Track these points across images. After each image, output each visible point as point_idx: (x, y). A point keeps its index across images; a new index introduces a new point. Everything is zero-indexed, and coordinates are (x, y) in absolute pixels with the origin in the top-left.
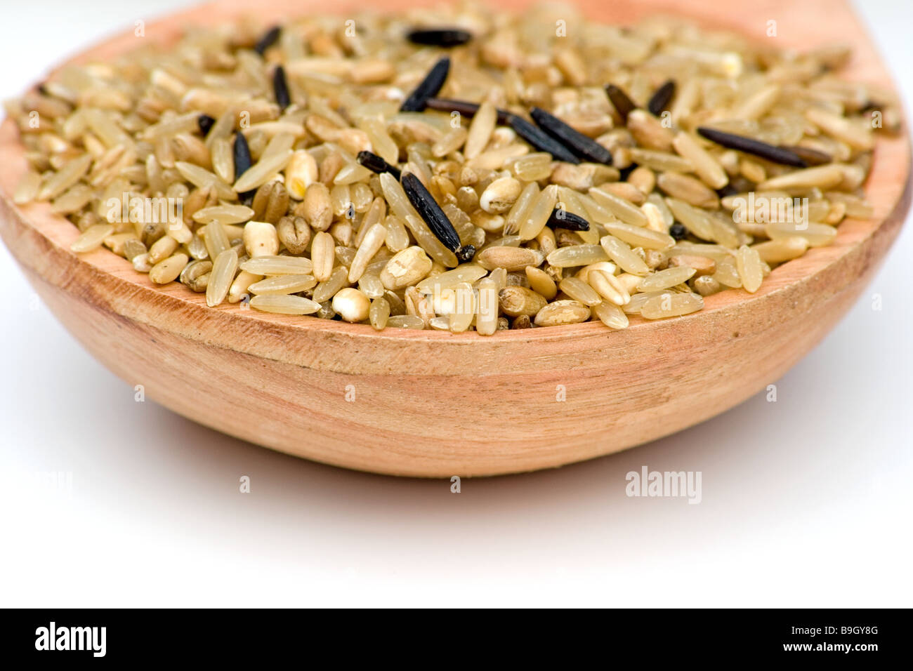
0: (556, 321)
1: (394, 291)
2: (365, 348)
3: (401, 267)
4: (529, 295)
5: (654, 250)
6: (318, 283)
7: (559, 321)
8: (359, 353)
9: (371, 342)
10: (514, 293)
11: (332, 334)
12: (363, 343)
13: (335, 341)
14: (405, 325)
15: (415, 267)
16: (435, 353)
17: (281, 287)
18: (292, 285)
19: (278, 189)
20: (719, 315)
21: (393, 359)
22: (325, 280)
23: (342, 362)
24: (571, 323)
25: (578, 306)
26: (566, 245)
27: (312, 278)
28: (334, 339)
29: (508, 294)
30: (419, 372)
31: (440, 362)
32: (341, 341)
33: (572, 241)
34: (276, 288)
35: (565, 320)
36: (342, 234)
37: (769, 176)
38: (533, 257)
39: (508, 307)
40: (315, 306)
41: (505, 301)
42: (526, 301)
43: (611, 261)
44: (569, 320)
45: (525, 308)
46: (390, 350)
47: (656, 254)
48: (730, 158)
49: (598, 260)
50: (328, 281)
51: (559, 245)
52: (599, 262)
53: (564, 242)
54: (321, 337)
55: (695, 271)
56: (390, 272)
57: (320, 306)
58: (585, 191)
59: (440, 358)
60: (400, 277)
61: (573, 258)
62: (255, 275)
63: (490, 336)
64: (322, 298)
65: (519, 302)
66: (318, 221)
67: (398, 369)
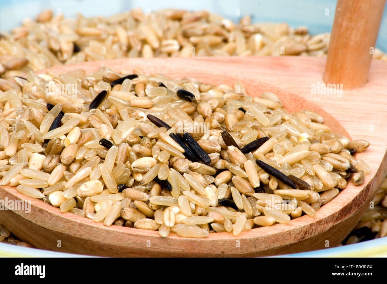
0: (141, 227)
1: (81, 197)
2: (54, 219)
3: (86, 187)
4: (135, 213)
5: (201, 207)
6: (49, 186)
7: (143, 227)
8: (51, 221)
9: (56, 217)
10: (128, 210)
11: (42, 209)
12: (53, 216)
13: (43, 213)
14: (76, 213)
15: (92, 189)
16: (81, 228)
17: (31, 184)
18: (36, 184)
19: (57, 142)
20: (214, 242)
21: (64, 226)
22: (51, 185)
23: (44, 223)
24: (148, 229)
25: (153, 223)
26: (163, 195)
27: (46, 183)
28: (42, 212)
29: (125, 210)
30: (74, 235)
31: (83, 233)
32: (45, 213)
33: (166, 194)
34: (29, 184)
35: (146, 228)
36: (73, 168)
37: (278, 188)
38: (144, 197)
39: (123, 216)
40: (42, 196)
41: (123, 213)
42: (132, 215)
43: (179, 207)
44: (147, 228)
45: (131, 218)
46: (63, 222)
47: (201, 209)
48: (265, 176)
49: (174, 205)
50: (53, 186)
51: (160, 194)
52: (175, 206)
53: (162, 194)
54: (38, 210)
55: (213, 220)
56: (80, 189)
57: (44, 196)
58: (182, 174)
59: (84, 231)
60: (84, 192)
61: (161, 201)
62: (25, 176)
63: (108, 226)
64: (46, 193)
65: (129, 215)
66: (64, 160)
67: (66, 231)
